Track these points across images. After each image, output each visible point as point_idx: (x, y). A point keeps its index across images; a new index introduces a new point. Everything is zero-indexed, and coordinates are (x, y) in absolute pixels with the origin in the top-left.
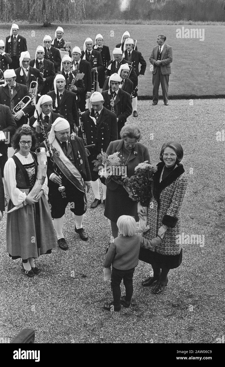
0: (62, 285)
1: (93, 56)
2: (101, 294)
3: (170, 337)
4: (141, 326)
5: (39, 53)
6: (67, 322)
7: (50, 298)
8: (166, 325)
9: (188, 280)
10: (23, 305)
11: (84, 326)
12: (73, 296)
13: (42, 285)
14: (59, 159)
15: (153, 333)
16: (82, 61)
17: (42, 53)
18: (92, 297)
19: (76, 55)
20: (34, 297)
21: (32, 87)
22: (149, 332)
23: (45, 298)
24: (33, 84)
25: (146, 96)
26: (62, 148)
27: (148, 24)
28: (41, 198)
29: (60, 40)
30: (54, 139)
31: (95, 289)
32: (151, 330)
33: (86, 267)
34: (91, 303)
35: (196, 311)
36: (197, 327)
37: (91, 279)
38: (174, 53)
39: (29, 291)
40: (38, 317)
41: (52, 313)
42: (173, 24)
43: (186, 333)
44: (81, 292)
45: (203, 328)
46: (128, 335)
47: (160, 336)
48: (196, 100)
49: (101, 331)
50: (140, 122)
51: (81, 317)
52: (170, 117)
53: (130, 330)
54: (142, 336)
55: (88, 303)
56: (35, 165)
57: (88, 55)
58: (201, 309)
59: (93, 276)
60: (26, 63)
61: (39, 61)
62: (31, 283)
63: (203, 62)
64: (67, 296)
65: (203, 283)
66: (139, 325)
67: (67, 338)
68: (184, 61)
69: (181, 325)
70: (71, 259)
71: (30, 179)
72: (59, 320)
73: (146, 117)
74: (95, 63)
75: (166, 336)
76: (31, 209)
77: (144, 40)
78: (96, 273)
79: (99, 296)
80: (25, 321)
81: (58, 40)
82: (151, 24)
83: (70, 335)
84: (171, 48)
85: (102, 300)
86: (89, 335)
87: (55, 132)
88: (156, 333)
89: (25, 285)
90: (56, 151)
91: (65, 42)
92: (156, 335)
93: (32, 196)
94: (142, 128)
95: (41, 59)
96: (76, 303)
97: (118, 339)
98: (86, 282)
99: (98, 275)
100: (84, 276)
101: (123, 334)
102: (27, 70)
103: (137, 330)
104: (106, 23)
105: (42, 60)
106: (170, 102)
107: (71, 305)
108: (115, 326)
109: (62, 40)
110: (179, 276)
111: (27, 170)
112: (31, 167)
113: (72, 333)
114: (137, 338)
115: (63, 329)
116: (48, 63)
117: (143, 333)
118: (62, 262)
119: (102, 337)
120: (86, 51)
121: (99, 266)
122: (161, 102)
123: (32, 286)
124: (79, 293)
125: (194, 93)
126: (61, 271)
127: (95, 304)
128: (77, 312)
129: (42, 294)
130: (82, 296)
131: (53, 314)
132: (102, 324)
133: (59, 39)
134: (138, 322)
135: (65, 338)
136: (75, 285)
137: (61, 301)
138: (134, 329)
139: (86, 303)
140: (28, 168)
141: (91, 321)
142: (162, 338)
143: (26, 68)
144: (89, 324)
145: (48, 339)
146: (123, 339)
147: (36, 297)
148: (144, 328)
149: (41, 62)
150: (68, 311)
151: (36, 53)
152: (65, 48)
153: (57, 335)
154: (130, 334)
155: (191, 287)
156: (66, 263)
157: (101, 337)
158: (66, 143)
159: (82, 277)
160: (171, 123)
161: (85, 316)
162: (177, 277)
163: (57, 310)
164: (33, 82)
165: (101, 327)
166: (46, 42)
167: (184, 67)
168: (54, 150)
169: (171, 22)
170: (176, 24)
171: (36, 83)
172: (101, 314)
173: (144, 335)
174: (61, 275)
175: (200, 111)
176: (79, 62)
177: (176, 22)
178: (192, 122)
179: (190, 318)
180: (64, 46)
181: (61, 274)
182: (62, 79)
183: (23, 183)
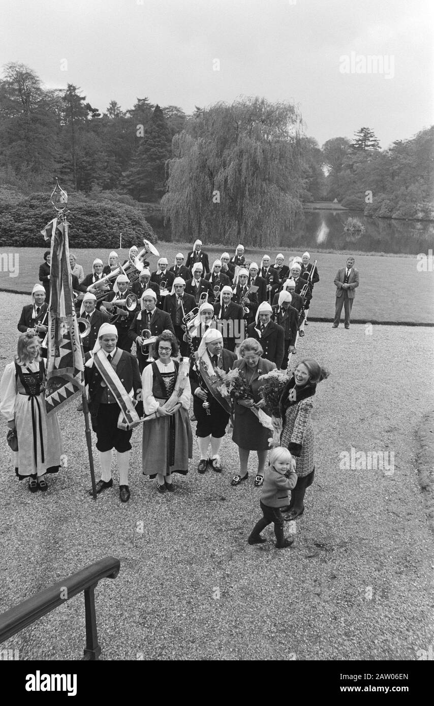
0: (197, 506)
1: (269, 273)
2: (237, 521)
3: (307, 583)
4: (275, 565)
5: (216, 267)
6: (193, 549)
7: (181, 519)
8: (305, 567)
9: (339, 517)
10: (149, 524)
11: (211, 556)
12: (207, 520)
13: (175, 503)
14: (207, 373)
15: (288, 575)
16: (258, 278)
17: (219, 267)
18: (227, 523)
19: (255, 271)
20: (163, 515)
21: (202, 298)
22: (284, 573)
23: (175, 519)
24: (203, 295)
25: (325, 318)
26: (212, 362)
27: (340, 254)
28: (179, 410)
29: (240, 258)
30: (205, 352)
31: (232, 515)
32: (286, 571)
33: (227, 489)
34: (225, 531)
35: (344, 555)
36: (341, 575)
37: (230, 503)
38: (361, 280)
39: (160, 508)
40: (162, 539)
41: (179, 536)
42: (364, 255)
43: (328, 580)
44: (216, 517)
45: (348, 578)
46: (258, 574)
47: (296, 581)
48: (377, 326)
49: (229, 565)
50: (314, 343)
51: (210, 545)
52: (346, 340)
53: (262, 568)
54: (275, 577)
55: (221, 530)
56: (175, 374)
57: (264, 272)
58: (349, 554)
59: (233, 500)
60: (198, 274)
61: (215, 274)
62: (164, 499)
63: (389, 290)
64: (200, 519)
65: (356, 522)
66: (274, 564)
67: (189, 569)
68: (370, 288)
69: (322, 570)
70: (213, 479)
71: (167, 389)
72: (185, 545)
73: (321, 338)
74: (271, 280)
75: (303, 582)
76: (164, 423)
77: (332, 267)
78: (237, 496)
79: (235, 523)
80: (148, 542)
81: (238, 257)
82: (343, 254)
83: (193, 565)
84: (357, 273)
85: (237, 528)
86: (213, 568)
87: (207, 344)
88: (292, 576)
89: (158, 501)
90: (205, 364)
91: (246, 260)
92: (291, 578)
93: (166, 407)
94: (315, 349)
95: (217, 273)
96: (208, 529)
97: (246, 577)
98: (224, 506)
99: (239, 499)
100: (223, 499)
101: (253, 572)
102: (198, 282)
103: (270, 570)
104: (299, 251)
105: (219, 274)
106: (351, 326)
107: (202, 530)
108: (245, 561)
109: (243, 257)
110: (330, 510)
111: (164, 379)
112: (169, 377)
113: (196, 562)
114: (268, 579)
115: (187, 557)
116: (224, 277)
117: (277, 573)
118: (203, 480)
119: (229, 573)
120: (263, 268)
121: (241, 489)
122: (341, 325)
123: (164, 503)
124: (213, 518)
125: (375, 319)
126: (199, 490)
127: (229, 532)
128: (206, 539)
129: (173, 513)
130: (216, 521)
131: (180, 538)
132: (231, 557)
133: (240, 256)
134: (273, 559)
135: (186, 568)
136: (211, 507)
137: (192, 524)
138: (266, 567)
139: (219, 530)
140: (165, 377)
141: (220, 551)
142: (297, 583)
143: (197, 279)
144: (217, 555)
145: (167, 567)
146: (253, 578)
147: (165, 516)
148: (279, 569)
149: (217, 275)
150: (197, 537)
151: (213, 267)
152: (245, 265)
153: (179, 563)
154: (261, 573)
155: (342, 526)
156: (207, 482)
157: (226, 572)
158: (217, 357)
159: (221, 499)
160: (347, 346)
161: (214, 545)
162: (327, 511)
163: (185, 534)
164: (203, 293)
165: (230, 560)
166: (225, 259)
167: (368, 294)
168: (203, 363)
169: (363, 253)
170: (367, 255)
171: (206, 295)
172: (233, 545)
173: (277, 576)
174: (198, 495)
175: (379, 337)
176: (255, 278)
177: (368, 253)
178: (369, 347)
179: (335, 563)
180: (244, 264)
181: (199, 493)
182: (229, 291)
183: (159, 392)
